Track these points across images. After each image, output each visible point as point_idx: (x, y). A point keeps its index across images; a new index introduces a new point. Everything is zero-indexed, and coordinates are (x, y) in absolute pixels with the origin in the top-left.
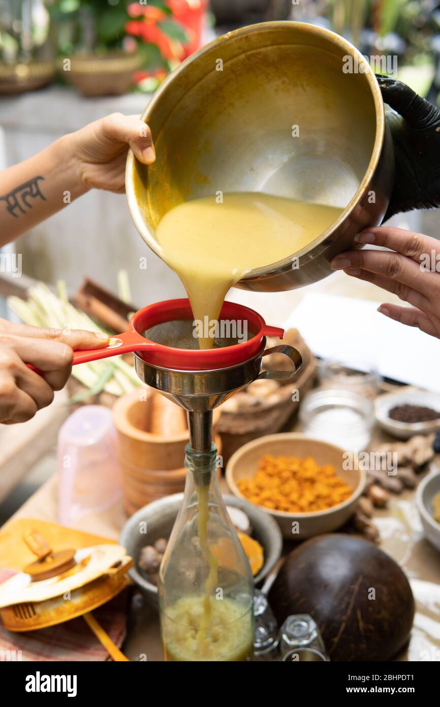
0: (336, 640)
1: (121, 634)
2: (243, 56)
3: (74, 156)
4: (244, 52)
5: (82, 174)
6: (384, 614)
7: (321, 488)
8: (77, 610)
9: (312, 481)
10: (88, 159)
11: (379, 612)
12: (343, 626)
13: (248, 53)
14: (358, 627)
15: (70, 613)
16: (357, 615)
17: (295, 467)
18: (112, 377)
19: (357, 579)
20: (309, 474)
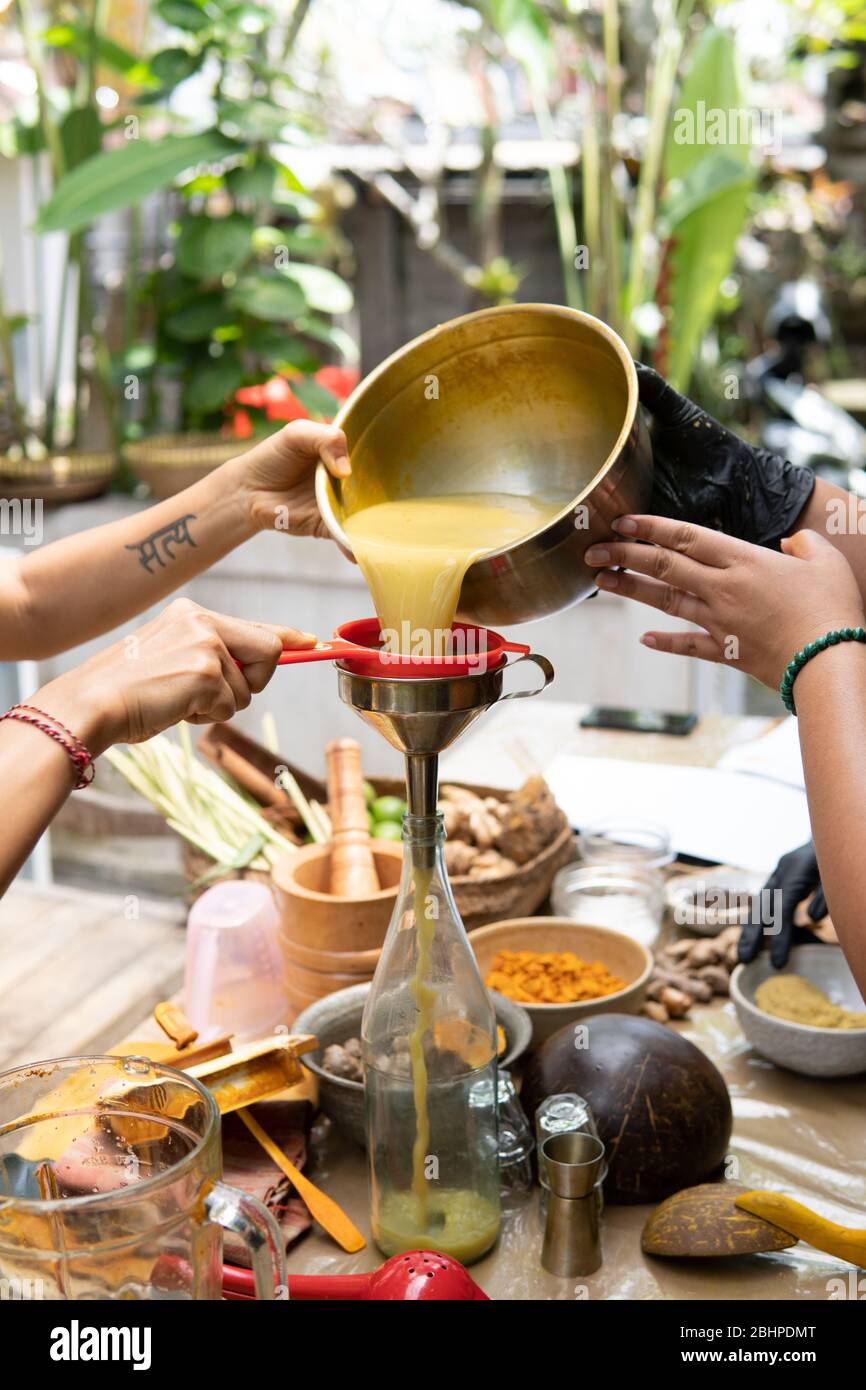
0: (617, 1140)
1: (299, 1156)
2: (454, 360)
3: (241, 484)
4: (457, 353)
5: (251, 505)
6: (685, 1104)
7: (588, 984)
8: (240, 1099)
9: (573, 977)
10: (261, 484)
11: (678, 1100)
12: (627, 1117)
13: (462, 355)
14: (648, 1120)
15: (231, 1104)
16: (645, 1102)
17: (547, 958)
18: (260, 853)
19: (644, 1058)
20: (568, 967)
